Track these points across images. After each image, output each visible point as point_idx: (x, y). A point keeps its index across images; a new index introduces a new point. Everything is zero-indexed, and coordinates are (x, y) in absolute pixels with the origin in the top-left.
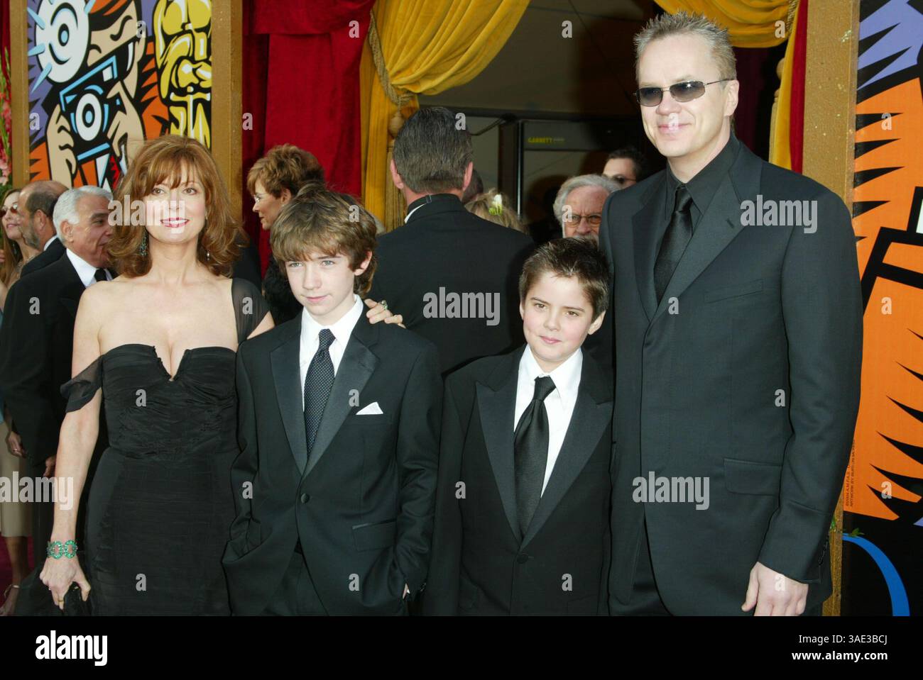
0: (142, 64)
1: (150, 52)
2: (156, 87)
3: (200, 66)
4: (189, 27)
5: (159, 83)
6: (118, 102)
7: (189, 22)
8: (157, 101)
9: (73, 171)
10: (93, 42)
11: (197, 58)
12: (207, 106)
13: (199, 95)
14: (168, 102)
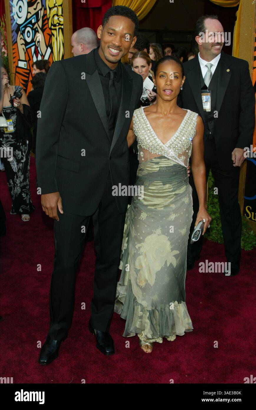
0: (43, 17)
1: (45, 13)
2: (47, 24)
3: (60, 17)
4: (56, 5)
5: (48, 23)
6: (37, 30)
7: (56, 3)
8: (48, 29)
9: (25, 52)
10: (29, 11)
11: (59, 15)
12: (62, 29)
13: (60, 26)
14: (51, 29)
